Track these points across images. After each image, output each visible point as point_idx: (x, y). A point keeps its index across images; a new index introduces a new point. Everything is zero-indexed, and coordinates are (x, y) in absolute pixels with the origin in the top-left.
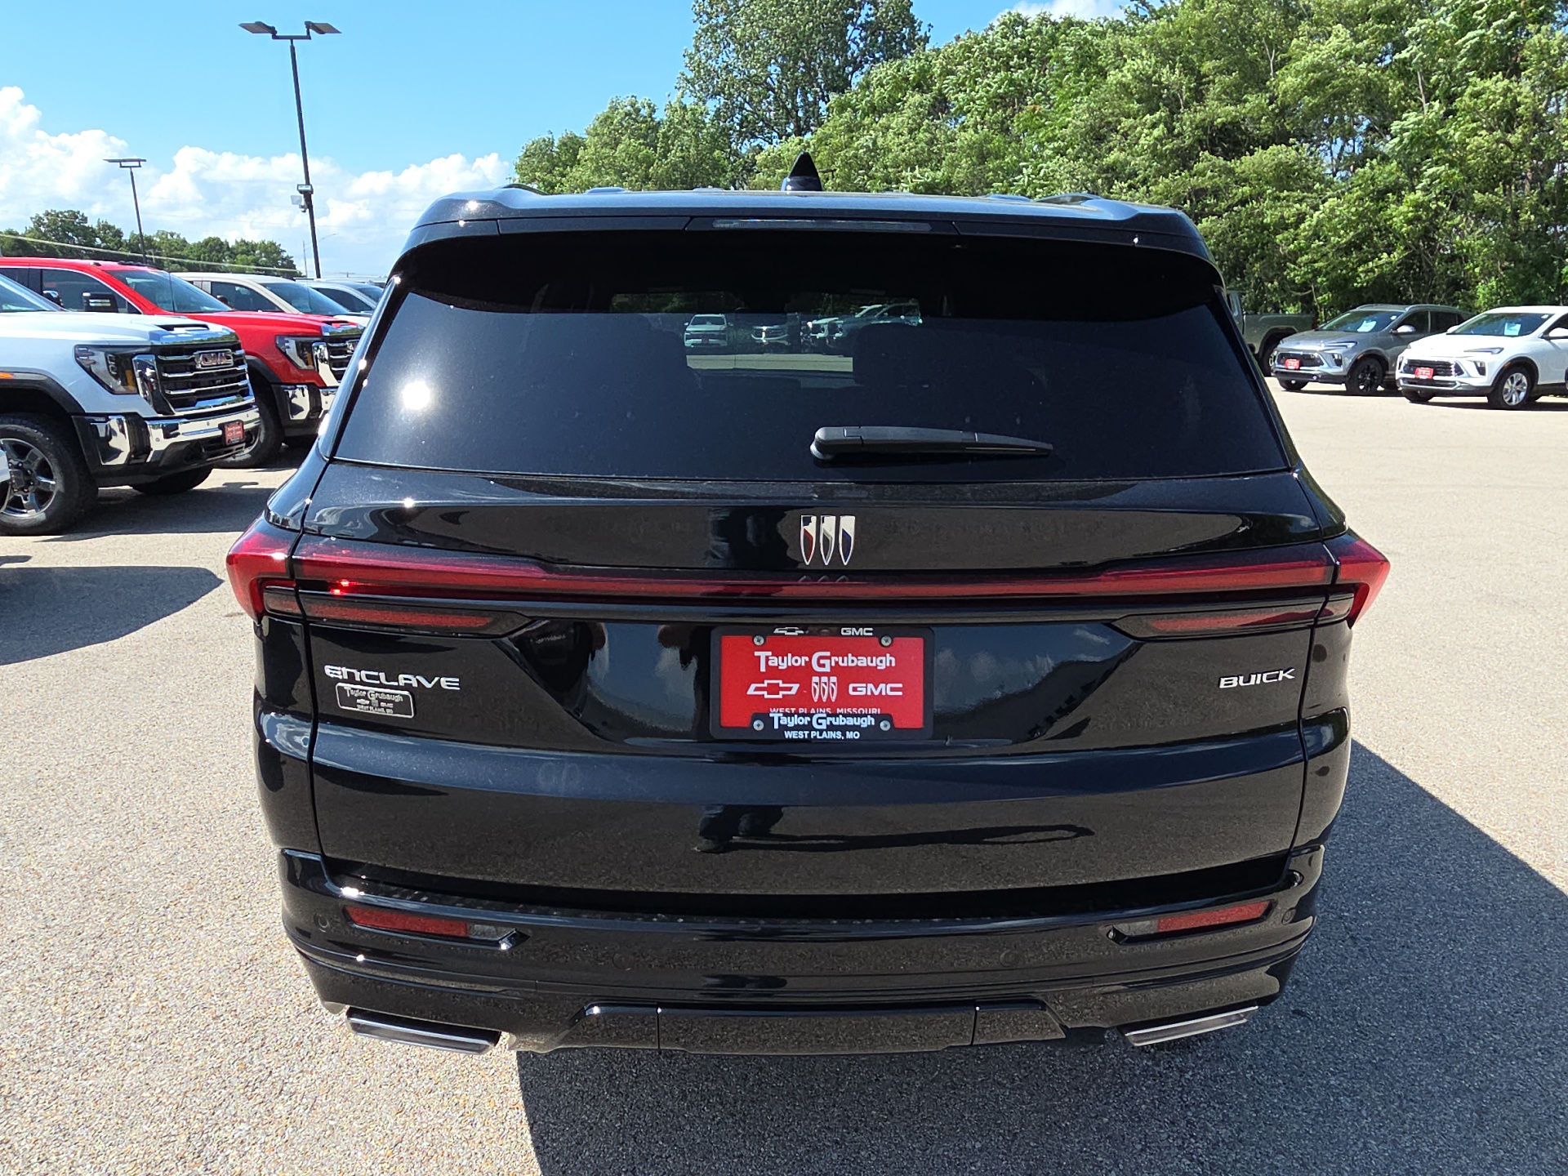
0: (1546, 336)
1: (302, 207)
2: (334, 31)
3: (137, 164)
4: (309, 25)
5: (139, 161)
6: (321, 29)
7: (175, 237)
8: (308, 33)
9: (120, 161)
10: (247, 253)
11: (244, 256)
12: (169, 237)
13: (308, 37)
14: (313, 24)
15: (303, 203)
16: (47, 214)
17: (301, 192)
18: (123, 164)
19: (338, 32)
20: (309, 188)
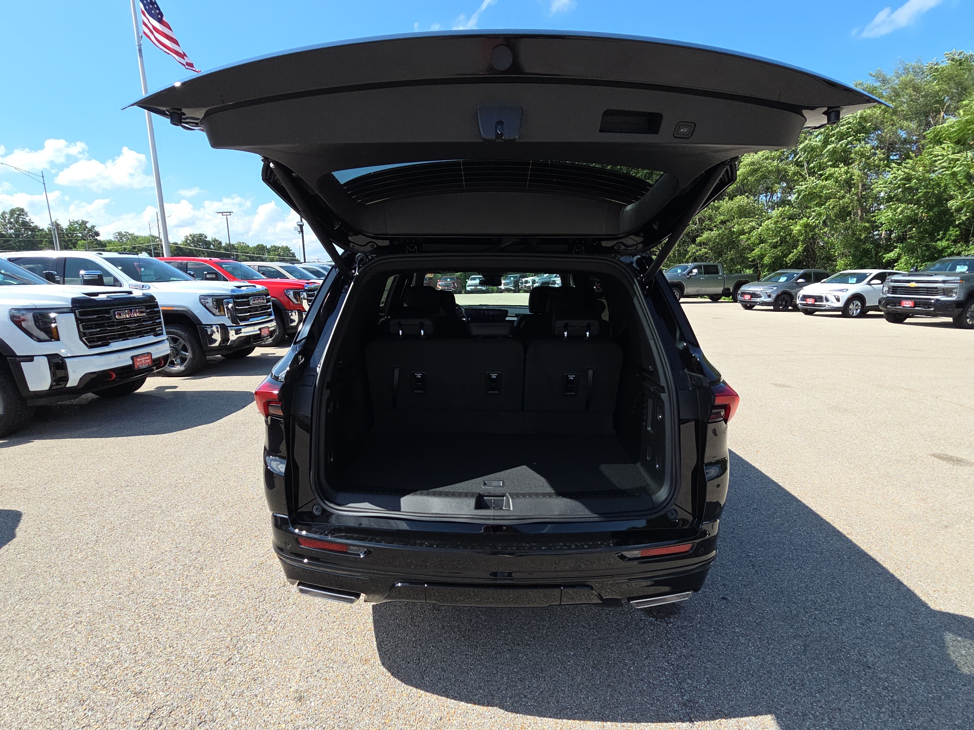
0: (869, 283)
3: (229, 214)
10: (275, 251)
11: (273, 253)
12: (242, 244)
15: (299, 230)
16: (191, 235)
17: (298, 225)
18: (223, 214)
20: (302, 224)
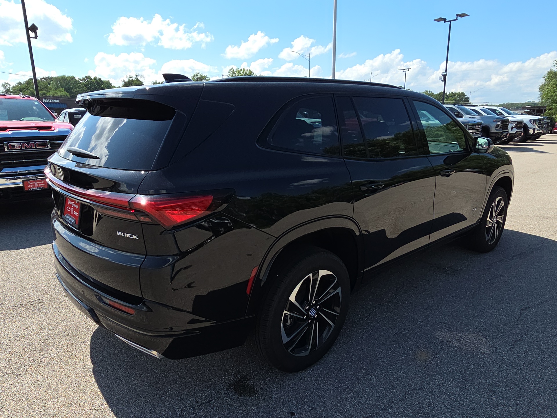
1: (442, 80)
2: (467, 15)
3: (408, 70)
4: (457, 15)
5: (409, 69)
6: (462, 16)
7: (430, 92)
8: (457, 18)
9: (403, 70)
10: (452, 97)
11: (451, 98)
12: (428, 92)
13: (457, 19)
14: (459, 14)
15: (442, 79)
17: (443, 75)
18: (404, 70)
19: (468, 15)
